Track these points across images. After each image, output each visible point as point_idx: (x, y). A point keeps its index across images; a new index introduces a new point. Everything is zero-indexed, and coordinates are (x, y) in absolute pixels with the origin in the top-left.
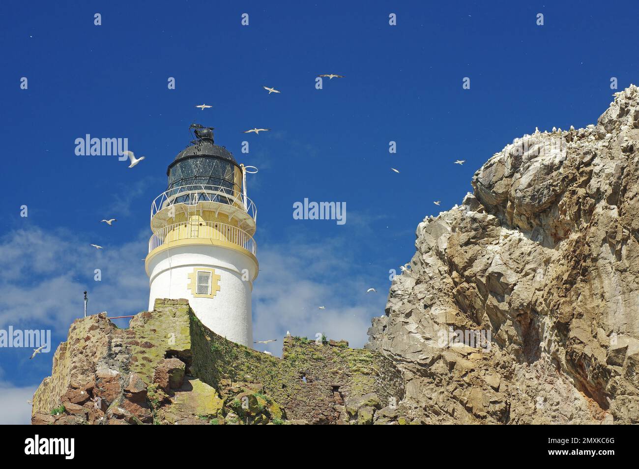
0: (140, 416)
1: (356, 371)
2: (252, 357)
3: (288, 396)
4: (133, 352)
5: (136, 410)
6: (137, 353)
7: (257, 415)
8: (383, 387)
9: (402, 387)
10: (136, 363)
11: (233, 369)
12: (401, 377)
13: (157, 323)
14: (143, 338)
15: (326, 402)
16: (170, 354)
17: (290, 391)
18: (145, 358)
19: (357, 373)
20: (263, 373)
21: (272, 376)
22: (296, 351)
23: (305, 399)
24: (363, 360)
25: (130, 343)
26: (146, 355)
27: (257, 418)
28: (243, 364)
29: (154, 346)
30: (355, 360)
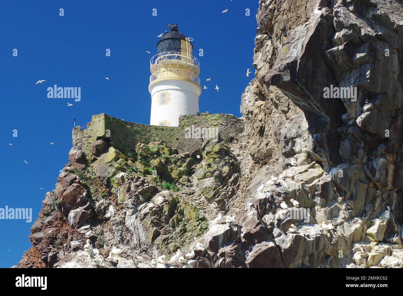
0: (80, 168)
1: (211, 125)
2: (158, 129)
3: (180, 143)
4: (83, 141)
5: (79, 166)
6: (85, 141)
7: (151, 156)
8: (225, 130)
9: (242, 127)
10: (85, 146)
11: (147, 137)
12: (240, 122)
13: (93, 126)
14: (87, 134)
15: (198, 142)
16: (99, 138)
17: (180, 141)
18: (88, 143)
19: (212, 126)
20: (165, 135)
21: (171, 136)
22: (184, 122)
23: (188, 143)
24: (215, 119)
25: (82, 137)
26: (88, 141)
27: (151, 157)
28: (154, 133)
29: (92, 137)
30: (211, 120)
